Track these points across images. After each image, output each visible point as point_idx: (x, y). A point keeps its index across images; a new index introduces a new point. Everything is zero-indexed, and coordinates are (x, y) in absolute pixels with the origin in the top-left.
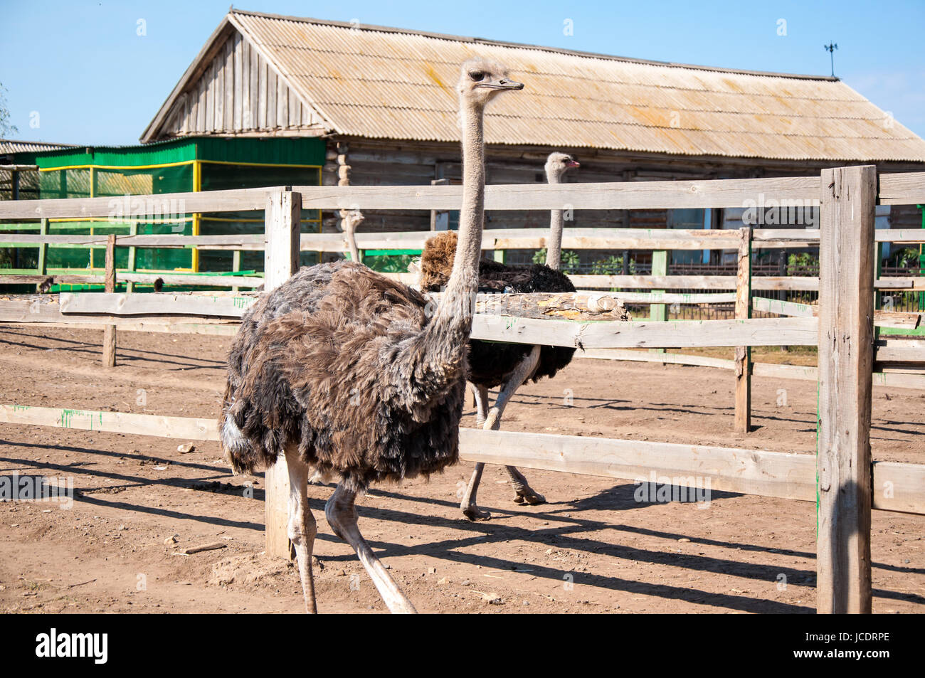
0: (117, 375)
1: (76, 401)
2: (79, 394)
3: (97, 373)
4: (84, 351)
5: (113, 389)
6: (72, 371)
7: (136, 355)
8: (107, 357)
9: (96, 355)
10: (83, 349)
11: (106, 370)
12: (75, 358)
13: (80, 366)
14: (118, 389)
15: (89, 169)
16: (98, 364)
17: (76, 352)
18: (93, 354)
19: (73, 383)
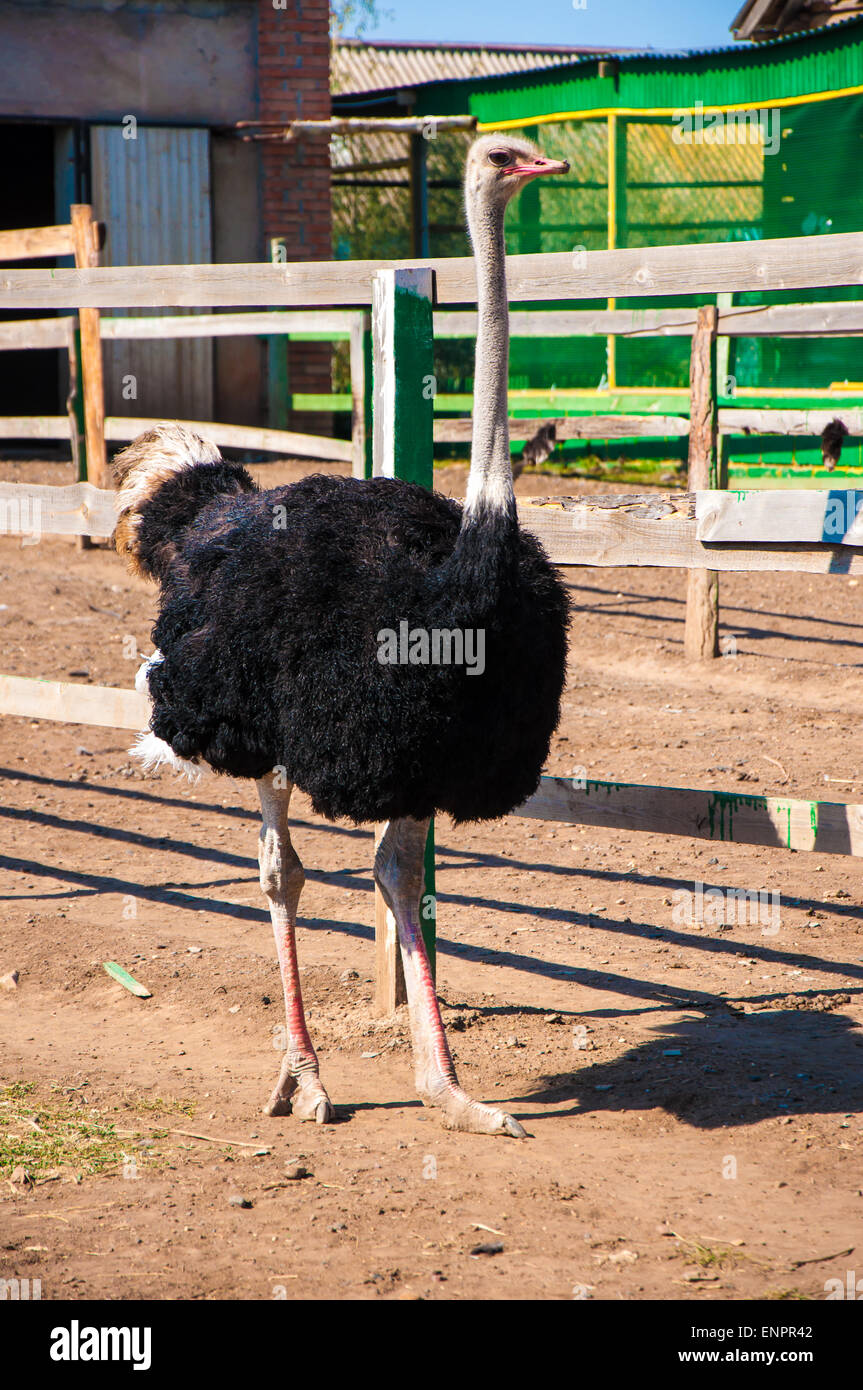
0: (726, 680)
1: (642, 752)
2: (645, 733)
3: (672, 674)
4: (627, 614)
5: (726, 720)
6: (610, 670)
7: (762, 624)
8: (695, 631)
9: (660, 625)
10: (623, 609)
11: (696, 667)
12: (611, 636)
13: (628, 655)
14: (739, 718)
15: (604, 119)
16: (673, 650)
17: (607, 618)
18: (651, 623)
19: (622, 702)
